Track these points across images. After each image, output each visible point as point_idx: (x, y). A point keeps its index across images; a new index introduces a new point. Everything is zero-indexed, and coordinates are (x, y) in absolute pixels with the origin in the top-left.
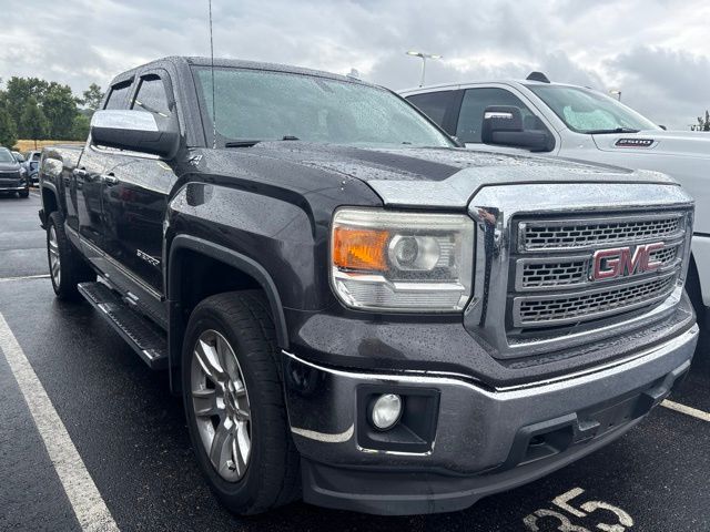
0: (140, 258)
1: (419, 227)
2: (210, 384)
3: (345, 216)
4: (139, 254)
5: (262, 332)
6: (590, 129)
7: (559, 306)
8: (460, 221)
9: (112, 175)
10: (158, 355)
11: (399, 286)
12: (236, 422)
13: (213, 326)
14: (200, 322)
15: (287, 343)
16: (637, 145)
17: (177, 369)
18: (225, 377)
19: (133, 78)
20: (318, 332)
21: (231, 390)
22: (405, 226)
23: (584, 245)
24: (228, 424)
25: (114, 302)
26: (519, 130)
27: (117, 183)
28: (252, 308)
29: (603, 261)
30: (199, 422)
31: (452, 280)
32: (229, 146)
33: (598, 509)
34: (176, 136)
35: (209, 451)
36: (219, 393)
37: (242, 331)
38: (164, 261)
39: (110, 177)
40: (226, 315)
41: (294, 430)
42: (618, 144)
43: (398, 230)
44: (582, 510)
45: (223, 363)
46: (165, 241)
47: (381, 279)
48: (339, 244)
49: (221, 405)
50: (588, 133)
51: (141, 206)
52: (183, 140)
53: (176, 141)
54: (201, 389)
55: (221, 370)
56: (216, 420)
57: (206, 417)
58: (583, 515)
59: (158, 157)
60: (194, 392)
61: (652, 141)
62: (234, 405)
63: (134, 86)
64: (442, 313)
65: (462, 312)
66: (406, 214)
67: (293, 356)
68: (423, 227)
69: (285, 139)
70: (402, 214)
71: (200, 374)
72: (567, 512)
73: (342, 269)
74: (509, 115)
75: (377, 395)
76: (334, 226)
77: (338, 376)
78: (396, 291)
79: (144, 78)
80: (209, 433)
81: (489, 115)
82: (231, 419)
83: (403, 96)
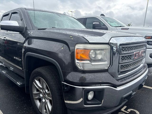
0: (15, 59)
1: (98, 48)
2: (38, 90)
3: (79, 46)
4: (14, 58)
5: (54, 77)
6: (115, 26)
7: (127, 66)
8: (107, 46)
9: (5, 38)
10: (21, 84)
11: (93, 63)
12: (46, 100)
13: (39, 76)
14: (35, 75)
15: (63, 80)
16: (126, 29)
17: (28, 87)
18: (43, 89)
19: (9, 13)
20: (72, 76)
21: (44, 92)
22: (95, 48)
23: (132, 51)
24: (44, 100)
25: (6, 70)
26: (101, 26)
27: (7, 40)
28: (50, 71)
29: (135, 55)
30: (35, 100)
31: (105, 61)
32: (39, 29)
33: (131, 111)
34: (24, 27)
35: (38, 108)
36: (41, 93)
37: (49, 77)
38: (23, 59)
39: (4, 38)
40: (43, 73)
41: (66, 102)
42: (122, 29)
43: (92, 49)
44: (128, 111)
45: (42, 85)
46: (23, 54)
47: (89, 62)
48: (77, 53)
49: (41, 96)
50: (115, 27)
51: (11, 45)
52: (26, 28)
53: (24, 28)
54: (35, 92)
55: (41, 87)
56: (40, 100)
57: (37, 99)
58: (129, 113)
59: (19, 33)
60: (33, 93)
61: (129, 28)
62: (45, 96)
63: (9, 15)
64: (103, 70)
65: (108, 69)
66: (95, 45)
67: (65, 83)
68: (99, 48)
69: (53, 28)
70: (94, 45)
71: (35, 88)
72: (125, 112)
73: (78, 60)
74: (98, 23)
75: (89, 92)
76: (76, 49)
77: (77, 88)
78: (93, 65)
79: (12, 13)
80: (38, 103)
81: (94, 23)
82: (45, 99)
83: (76, 18)
